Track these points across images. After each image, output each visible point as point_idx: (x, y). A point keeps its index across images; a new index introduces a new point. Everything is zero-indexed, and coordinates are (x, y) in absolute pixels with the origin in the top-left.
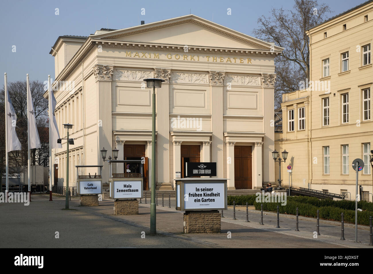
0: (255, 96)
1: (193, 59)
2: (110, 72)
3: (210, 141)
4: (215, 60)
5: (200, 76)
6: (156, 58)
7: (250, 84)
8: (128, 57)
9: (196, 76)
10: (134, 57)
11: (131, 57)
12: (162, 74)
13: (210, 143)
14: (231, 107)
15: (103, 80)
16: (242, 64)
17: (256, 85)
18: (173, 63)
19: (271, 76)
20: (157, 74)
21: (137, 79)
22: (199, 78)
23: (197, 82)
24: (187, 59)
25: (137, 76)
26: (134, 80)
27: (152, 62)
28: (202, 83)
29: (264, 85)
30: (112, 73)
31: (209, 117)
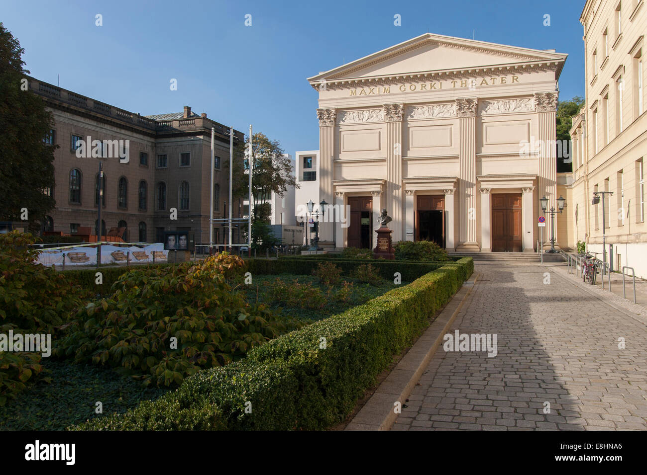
0: (526, 126)
1: (433, 88)
2: (332, 115)
3: (454, 188)
4: (464, 84)
5: (444, 107)
6: (385, 93)
7: (517, 110)
8: (352, 96)
9: (439, 107)
11: (355, 96)
12: (393, 111)
13: (454, 191)
14: (489, 142)
15: (325, 126)
16: (504, 85)
17: (528, 110)
18: (407, 95)
19: (549, 95)
20: (386, 111)
21: (364, 121)
22: (442, 110)
23: (441, 115)
24: (425, 89)
25: (364, 117)
26: (361, 122)
27: (380, 98)
28: (447, 115)
29: (539, 109)
30: (335, 117)
31: (456, 157)
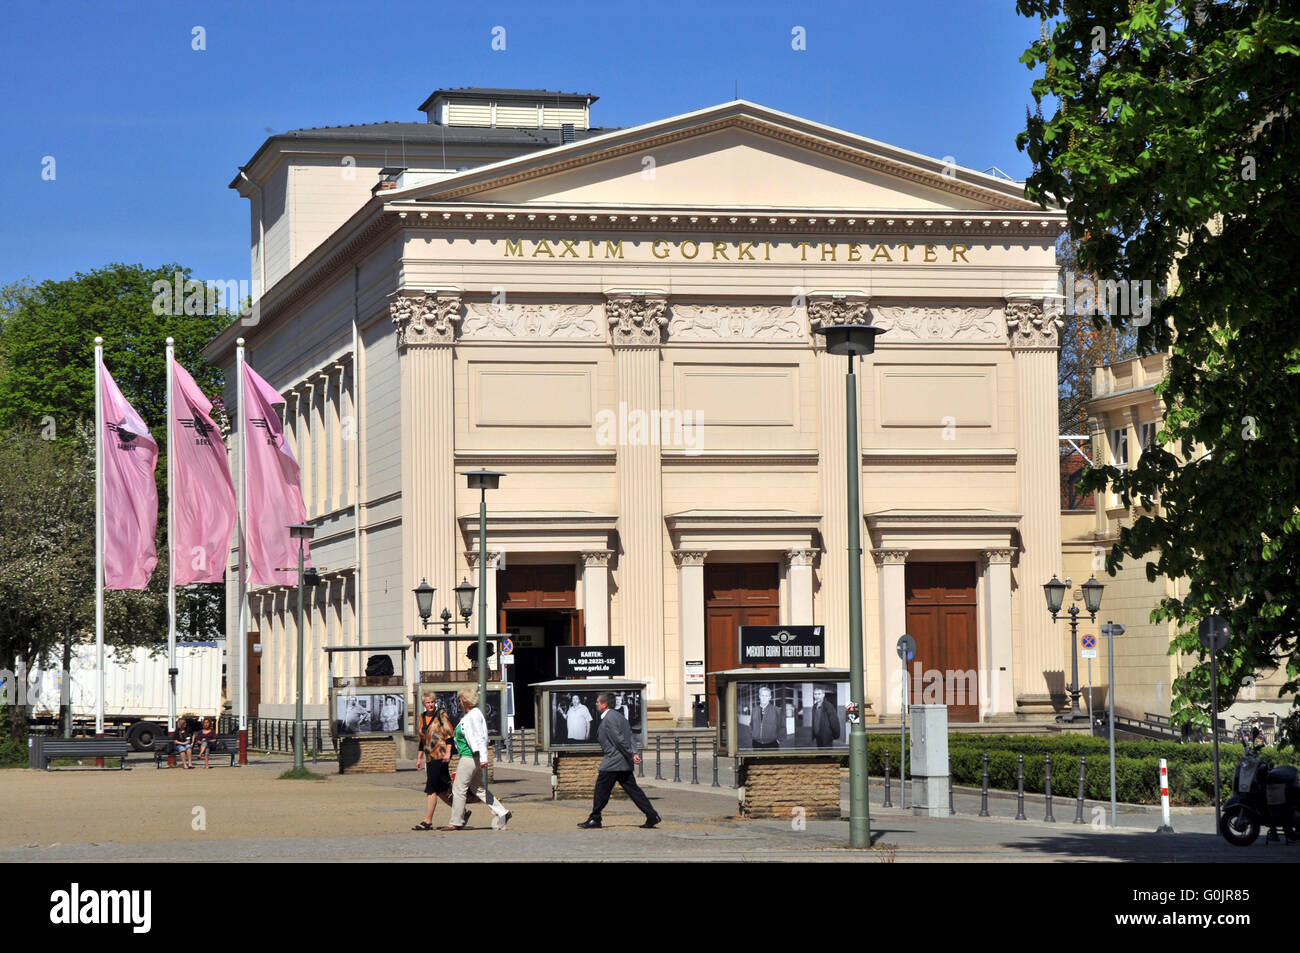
1: (746, 257)
2: (449, 312)
3: (812, 546)
4: (829, 257)
5: (775, 314)
6: (611, 258)
7: (962, 337)
8: (511, 257)
9: (760, 313)
10: (534, 259)
11: (520, 258)
12: (634, 313)
13: (814, 554)
14: (893, 420)
15: (424, 342)
16: (930, 266)
17: (989, 338)
18: (675, 271)
20: (616, 313)
21: (543, 334)
22: (770, 322)
23: (764, 336)
24: (724, 255)
25: (545, 322)
26: (533, 337)
27: (596, 270)
28: (783, 336)
29: (1016, 339)
30: (457, 317)
31: (812, 460)
